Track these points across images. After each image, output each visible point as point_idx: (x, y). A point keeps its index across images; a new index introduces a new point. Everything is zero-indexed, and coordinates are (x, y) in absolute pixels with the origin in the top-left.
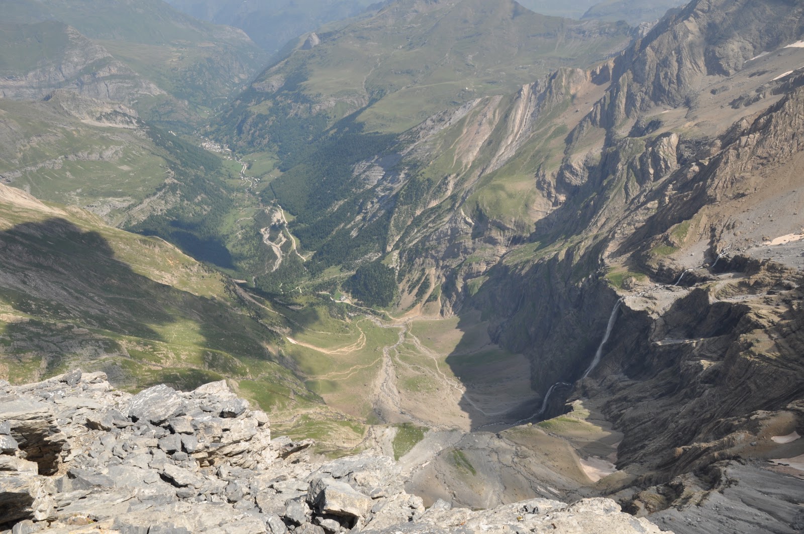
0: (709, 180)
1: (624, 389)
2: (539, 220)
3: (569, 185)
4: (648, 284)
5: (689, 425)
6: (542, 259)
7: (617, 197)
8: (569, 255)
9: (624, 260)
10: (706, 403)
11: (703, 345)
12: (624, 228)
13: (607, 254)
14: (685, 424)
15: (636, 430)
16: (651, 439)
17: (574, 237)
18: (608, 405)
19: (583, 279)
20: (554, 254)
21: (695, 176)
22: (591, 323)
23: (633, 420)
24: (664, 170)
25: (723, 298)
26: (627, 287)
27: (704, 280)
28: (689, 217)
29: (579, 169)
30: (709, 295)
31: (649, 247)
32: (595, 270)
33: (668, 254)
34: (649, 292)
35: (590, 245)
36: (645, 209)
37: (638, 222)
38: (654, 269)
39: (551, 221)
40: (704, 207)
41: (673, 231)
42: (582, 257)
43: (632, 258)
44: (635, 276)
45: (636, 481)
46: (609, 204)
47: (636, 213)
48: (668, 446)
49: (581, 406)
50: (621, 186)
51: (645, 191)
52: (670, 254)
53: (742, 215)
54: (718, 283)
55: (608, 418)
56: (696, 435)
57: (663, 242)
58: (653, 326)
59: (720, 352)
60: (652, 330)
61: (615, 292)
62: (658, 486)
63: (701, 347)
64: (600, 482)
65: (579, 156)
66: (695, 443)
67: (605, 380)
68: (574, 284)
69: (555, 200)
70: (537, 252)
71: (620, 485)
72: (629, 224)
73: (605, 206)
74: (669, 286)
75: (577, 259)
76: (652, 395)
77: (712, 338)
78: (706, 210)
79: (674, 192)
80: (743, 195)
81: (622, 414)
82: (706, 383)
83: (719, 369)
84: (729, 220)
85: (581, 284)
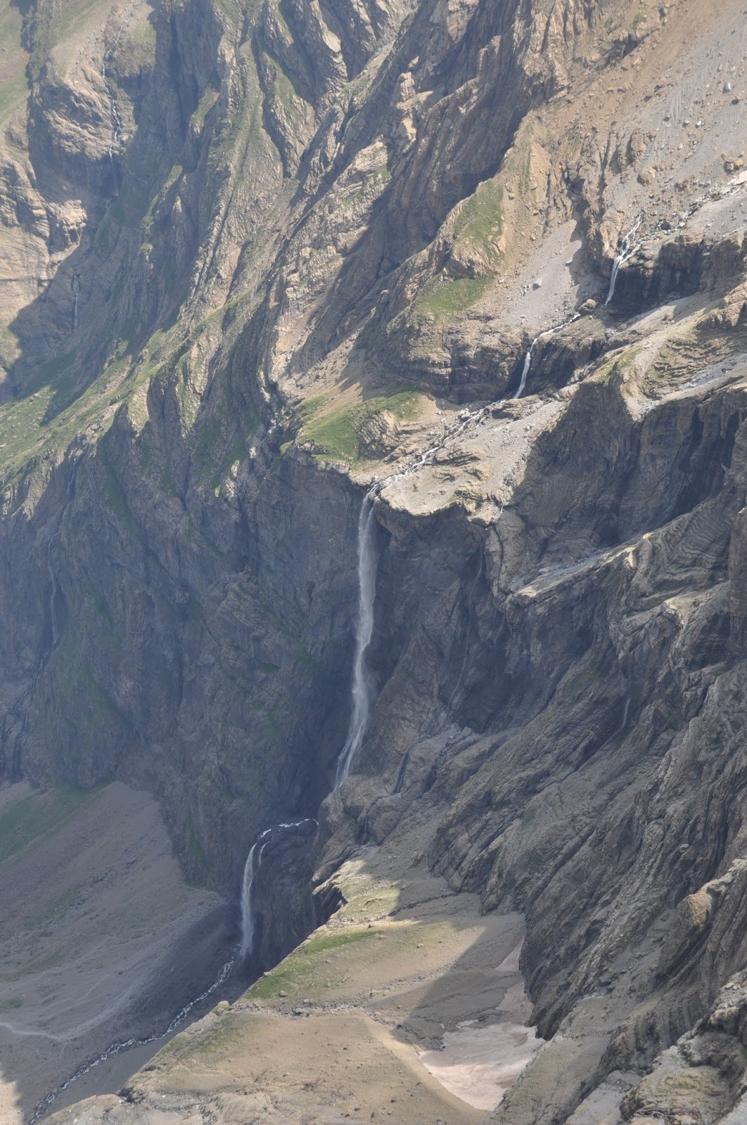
0: (518, 25)
1: (474, 771)
2: (22, 311)
3: (79, 161)
4: (435, 418)
5: (699, 811)
6: (77, 443)
7: (252, 165)
8: (162, 401)
9: (341, 364)
10: (723, 725)
11: (654, 551)
12: (306, 261)
13: (279, 363)
14: (689, 810)
15: (554, 888)
16: (605, 898)
17: (159, 337)
18: (444, 838)
19: (234, 469)
20: (110, 413)
21: (471, 24)
22: (304, 601)
23: (534, 859)
24: (369, 29)
25: (667, 390)
26: (375, 450)
27: (595, 352)
28: (493, 168)
29: (94, 96)
30: (625, 396)
31: (400, 301)
32: (261, 428)
33: (465, 306)
34: (448, 443)
35: (220, 349)
36: (351, 179)
37: (345, 227)
38: (440, 366)
39: (63, 304)
40: (526, 121)
41: (457, 229)
42: (206, 398)
43: (362, 352)
44: (389, 409)
45: (612, 1051)
46: (235, 194)
47: (328, 201)
48: (664, 899)
49: (366, 877)
50: (254, 120)
51: (332, 116)
52: (471, 301)
53: (646, 113)
54: (640, 350)
55: (457, 882)
56: (730, 834)
57: (439, 270)
58: (493, 546)
59: (710, 558)
60: (496, 559)
61: (345, 477)
62: (681, 1041)
63: (651, 562)
64: (506, 1102)
65: (80, 48)
66: (736, 861)
67: (410, 766)
68: (209, 493)
69: (51, 227)
70: (53, 425)
71: (570, 1090)
72: (318, 244)
73: (223, 204)
74: (499, 405)
75: (191, 409)
76: (562, 760)
77: (674, 523)
78: (536, 126)
79: (423, 96)
80: (632, 44)
81: (495, 853)
82: (703, 663)
83: (726, 609)
84: (613, 139)
85: (231, 486)
